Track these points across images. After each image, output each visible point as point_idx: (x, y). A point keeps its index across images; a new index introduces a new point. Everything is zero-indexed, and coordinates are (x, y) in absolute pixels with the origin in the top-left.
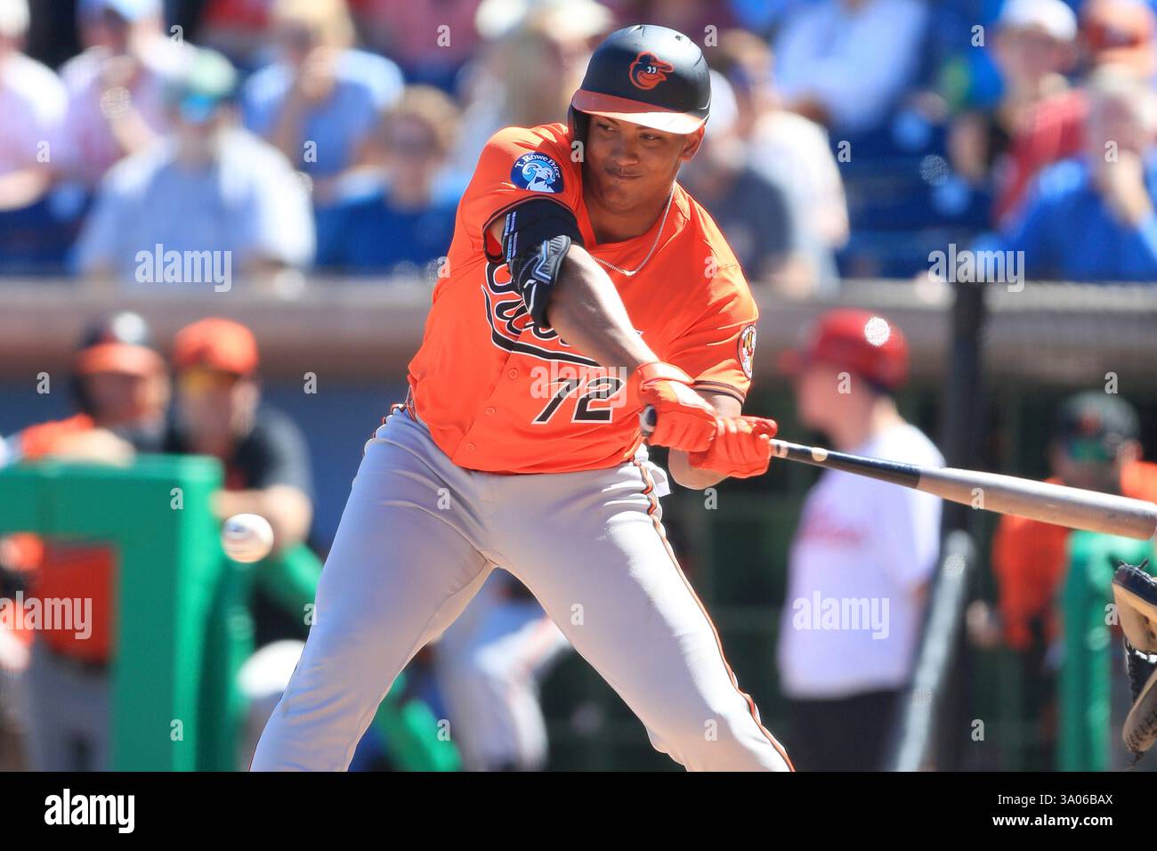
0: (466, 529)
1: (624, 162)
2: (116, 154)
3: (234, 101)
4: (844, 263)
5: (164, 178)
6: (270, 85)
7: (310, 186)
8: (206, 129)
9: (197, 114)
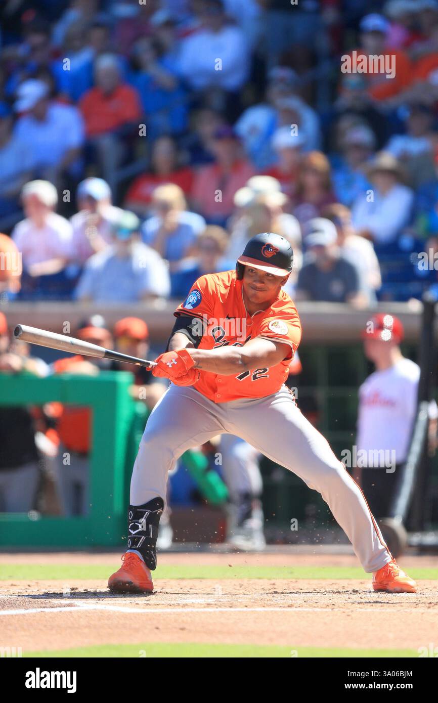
0: (218, 419)
1: (259, 285)
2: (91, 252)
3: (138, 231)
4: (380, 295)
5: (111, 262)
6: (153, 225)
7: (168, 264)
8: (127, 243)
9: (123, 237)
